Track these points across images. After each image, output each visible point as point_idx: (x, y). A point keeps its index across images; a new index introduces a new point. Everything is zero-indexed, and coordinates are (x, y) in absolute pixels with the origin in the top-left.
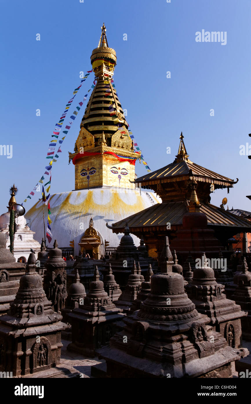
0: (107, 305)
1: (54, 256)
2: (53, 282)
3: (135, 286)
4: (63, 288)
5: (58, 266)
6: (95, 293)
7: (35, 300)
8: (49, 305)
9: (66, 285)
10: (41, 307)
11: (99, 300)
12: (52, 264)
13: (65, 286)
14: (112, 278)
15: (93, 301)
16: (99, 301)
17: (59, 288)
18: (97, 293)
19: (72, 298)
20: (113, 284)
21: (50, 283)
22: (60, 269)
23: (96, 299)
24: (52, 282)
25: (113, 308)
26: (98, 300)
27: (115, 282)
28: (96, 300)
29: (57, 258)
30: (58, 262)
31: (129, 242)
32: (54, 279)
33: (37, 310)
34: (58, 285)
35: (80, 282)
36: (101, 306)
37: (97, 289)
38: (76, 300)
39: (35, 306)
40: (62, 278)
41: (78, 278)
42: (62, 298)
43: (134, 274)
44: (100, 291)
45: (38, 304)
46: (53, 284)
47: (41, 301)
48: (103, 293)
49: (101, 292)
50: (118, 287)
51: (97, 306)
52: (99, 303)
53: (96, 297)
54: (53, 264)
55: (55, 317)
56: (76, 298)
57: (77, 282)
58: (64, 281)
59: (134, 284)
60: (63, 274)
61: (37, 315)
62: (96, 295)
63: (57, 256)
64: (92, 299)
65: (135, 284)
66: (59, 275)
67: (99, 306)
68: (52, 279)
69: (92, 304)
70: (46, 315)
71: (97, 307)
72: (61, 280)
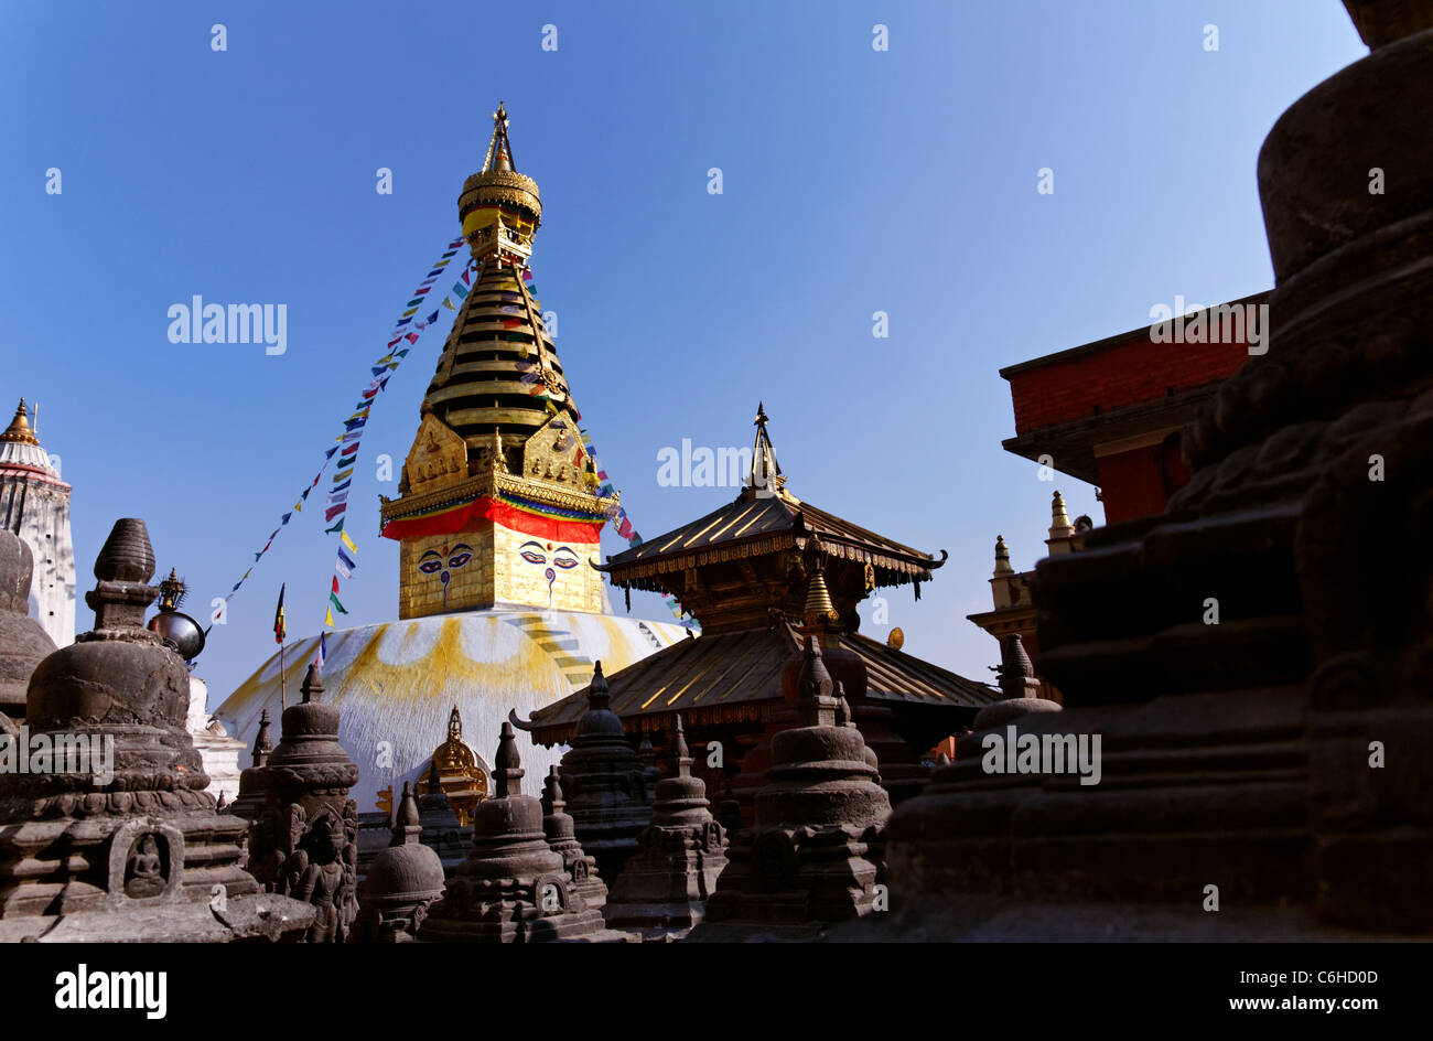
0: (561, 913)
1: (303, 736)
2: (294, 851)
3: (687, 828)
4: (339, 878)
5: (318, 778)
6: (502, 854)
7: (125, 797)
9: (353, 867)
10: (162, 842)
11: (525, 887)
12: (288, 768)
13: (348, 871)
14: (564, 830)
15: (494, 895)
16: (523, 892)
17: (319, 879)
18: (512, 852)
19: (381, 917)
20: (569, 852)
21: (277, 859)
22: (329, 794)
23: (506, 882)
24: (287, 852)
25: (592, 928)
26: (516, 886)
27: (576, 847)
28: (506, 889)
29: (315, 743)
30: (319, 761)
31: (609, 734)
32: (296, 840)
33: (131, 864)
34: (318, 868)
35: (420, 842)
36: (533, 916)
37: (513, 836)
38: (400, 925)
39: (119, 836)
40: (336, 832)
41: (411, 822)
42: (335, 928)
43: (678, 775)
44: (526, 845)
45: (138, 823)
46: (294, 862)
47: (165, 804)
48: (541, 853)
49: (532, 850)
50: (592, 869)
51: (512, 920)
52: (524, 903)
53: (506, 871)
54: (296, 769)
55: (261, 909)
56: (400, 915)
57: (408, 838)
58: (346, 851)
59: (681, 821)
60: (344, 817)
61: (126, 899)
62: (507, 862)
63: (317, 733)
64: (488, 883)
65: (687, 822)
66: (326, 818)
67: (524, 915)
68: (289, 839)
69: (485, 908)
70: (195, 901)
71: (515, 924)
72: (332, 844)
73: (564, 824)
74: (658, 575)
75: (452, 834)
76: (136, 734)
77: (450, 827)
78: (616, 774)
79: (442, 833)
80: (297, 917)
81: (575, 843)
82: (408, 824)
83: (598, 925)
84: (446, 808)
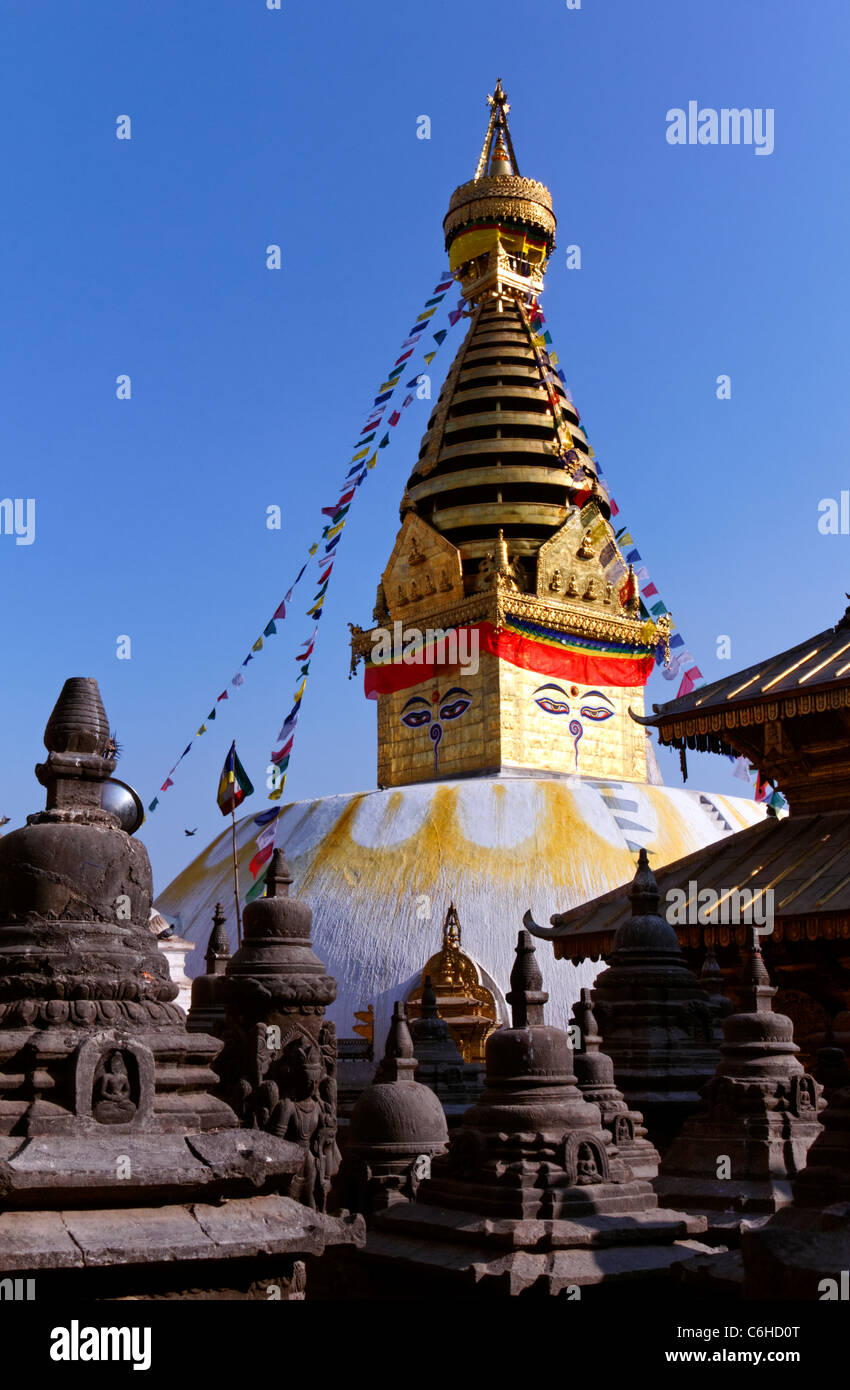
0: (600, 1182)
1: (269, 939)
2: (261, 1082)
3: (768, 1082)
4: (316, 1119)
5: (289, 992)
6: (520, 1100)
7: (89, 1006)
8: (194, 1059)
9: (334, 1107)
10: (130, 1059)
11: (551, 1145)
12: (252, 978)
13: (327, 1111)
14: (601, 1075)
15: (513, 1151)
16: (549, 1151)
17: (292, 1118)
18: (533, 1099)
19: (369, 1171)
20: (608, 1104)
21: (242, 1091)
22: (302, 1013)
23: (527, 1137)
24: (254, 1081)
25: (640, 1205)
26: (540, 1143)
27: (617, 1098)
28: (527, 1145)
29: (286, 948)
30: (288, 970)
31: (659, 949)
32: (264, 1068)
33: (98, 1083)
34: (290, 1106)
35: (416, 1080)
36: (562, 1182)
37: (535, 1078)
38: (393, 1183)
39: (84, 1052)
40: (312, 1061)
41: (404, 1052)
42: (313, 1180)
43: (754, 1009)
44: (552, 1090)
45: (104, 1036)
46: (262, 1095)
47: (131, 1017)
48: (571, 1102)
49: (561, 1098)
50: (638, 1129)
51: (535, 1186)
52: (551, 1165)
53: (527, 1123)
54: (261, 980)
55: (242, 1147)
56: (393, 1170)
57: (401, 1073)
58: (324, 1086)
59: (759, 1071)
60: (321, 1042)
61: (95, 1124)
62: (529, 1113)
63: (285, 935)
64: (504, 1136)
65: (768, 1073)
66: (298, 1042)
67: (550, 1180)
68: (255, 1067)
69: (501, 1169)
70: (168, 1131)
71: (539, 1192)
72: (305, 1076)
73: (600, 1067)
74: (725, 731)
75: (452, 1070)
76: (97, 933)
77: (450, 1063)
78: (670, 1003)
79: (440, 1070)
80: (282, 1158)
81: (615, 1092)
82: (400, 1055)
83: (648, 1202)
84: (444, 1037)
